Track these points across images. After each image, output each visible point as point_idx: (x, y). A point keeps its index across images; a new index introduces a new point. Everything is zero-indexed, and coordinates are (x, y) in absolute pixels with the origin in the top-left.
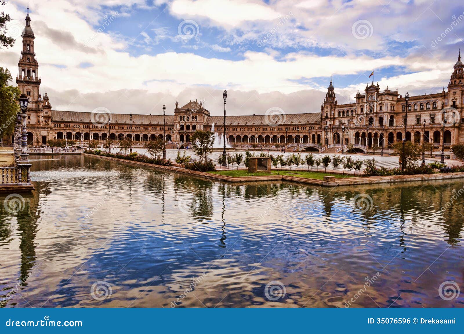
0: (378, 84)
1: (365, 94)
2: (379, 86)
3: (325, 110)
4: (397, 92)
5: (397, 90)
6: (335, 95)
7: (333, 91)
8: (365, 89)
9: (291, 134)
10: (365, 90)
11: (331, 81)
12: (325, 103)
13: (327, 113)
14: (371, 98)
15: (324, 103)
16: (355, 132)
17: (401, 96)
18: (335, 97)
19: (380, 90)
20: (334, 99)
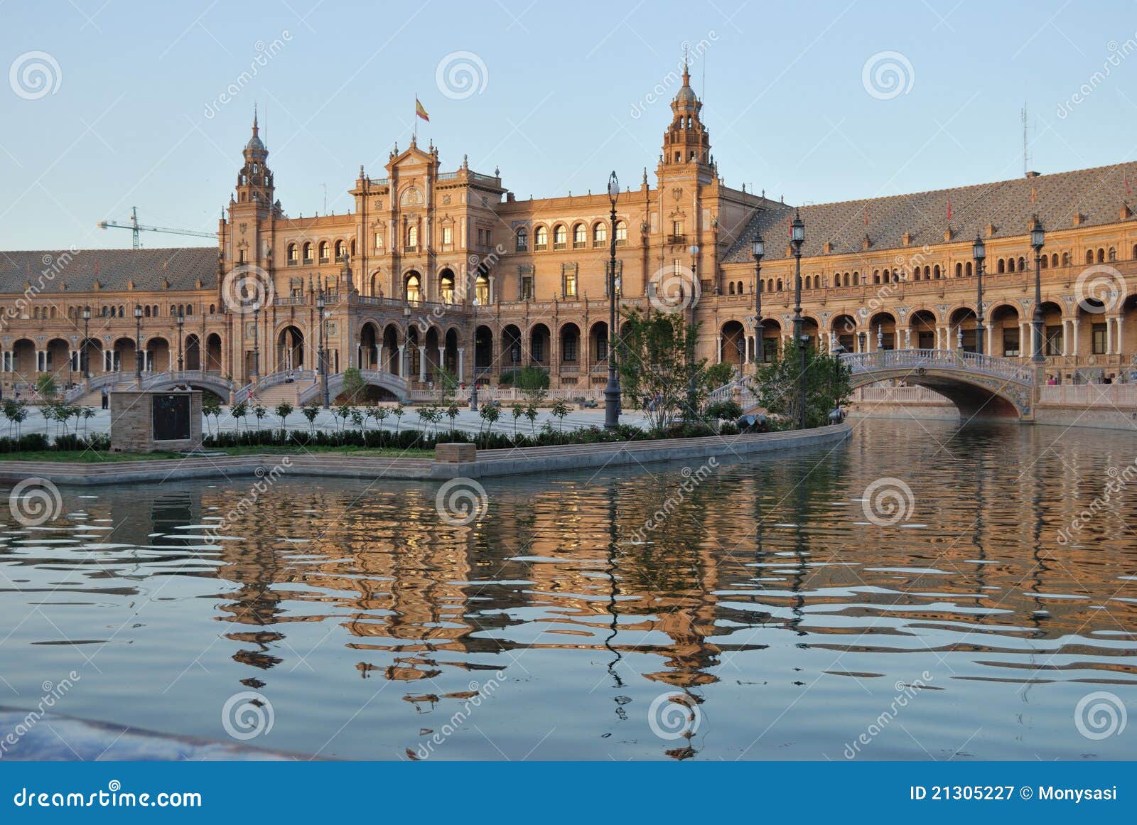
0: (434, 145)
1: (385, 184)
2: (437, 152)
3: (236, 235)
4: (498, 180)
5: (497, 173)
6: (271, 180)
7: (263, 163)
8: (387, 161)
9: (96, 334)
10: (387, 167)
11: (256, 124)
12: (233, 208)
13: (243, 248)
14: (410, 197)
15: (231, 210)
16: (361, 325)
17: (510, 197)
18: (271, 187)
19: (440, 170)
20: (268, 195)
